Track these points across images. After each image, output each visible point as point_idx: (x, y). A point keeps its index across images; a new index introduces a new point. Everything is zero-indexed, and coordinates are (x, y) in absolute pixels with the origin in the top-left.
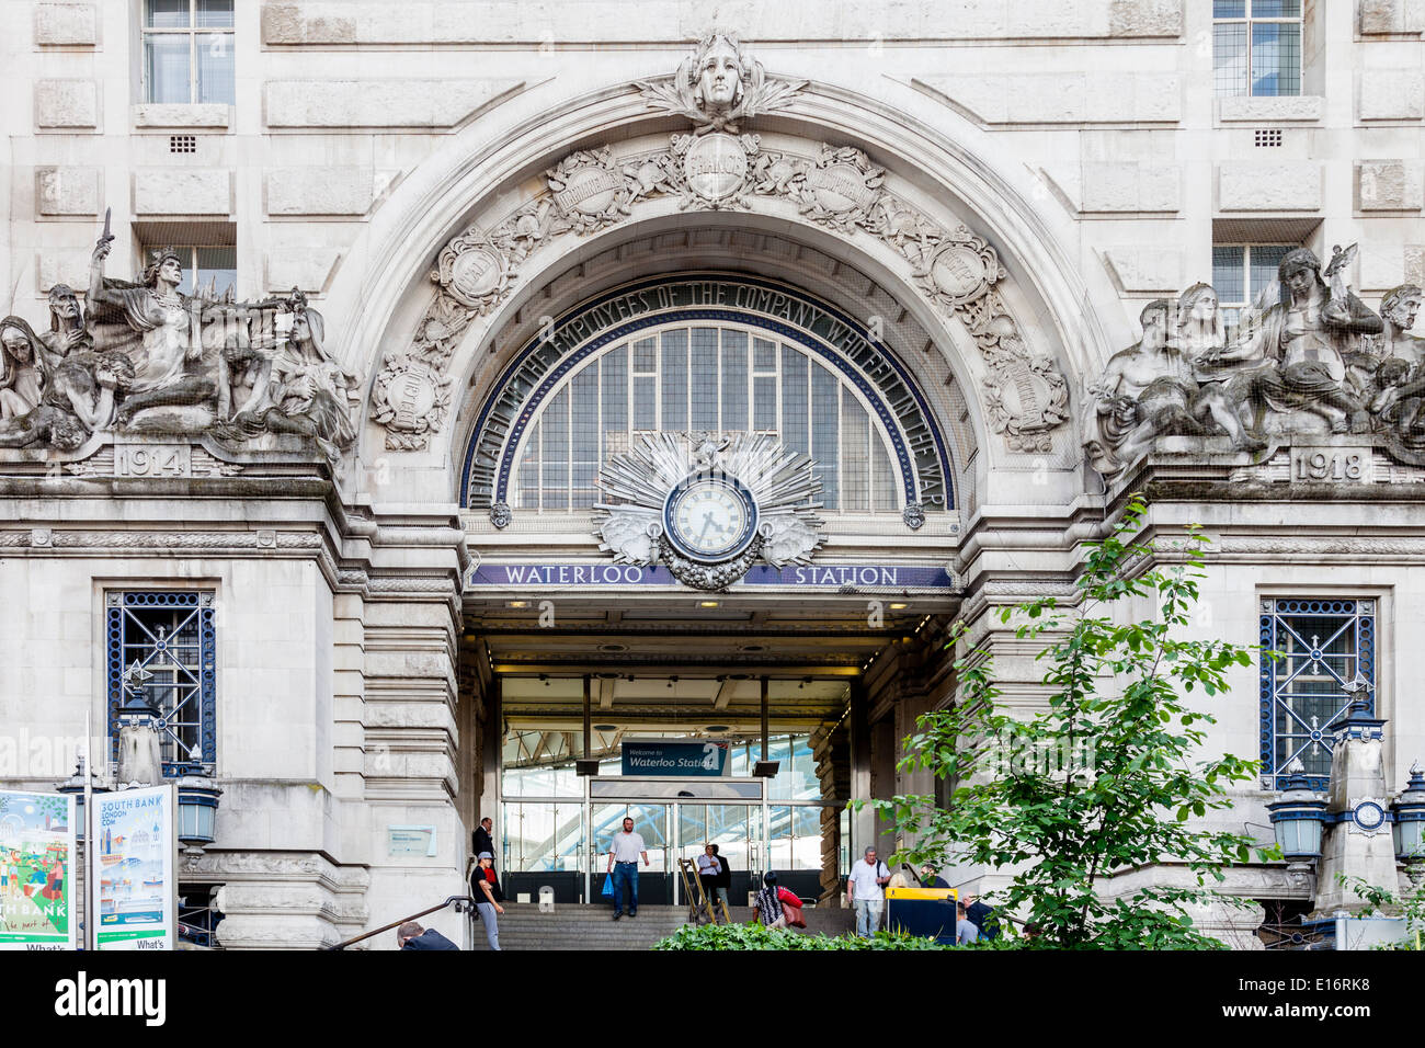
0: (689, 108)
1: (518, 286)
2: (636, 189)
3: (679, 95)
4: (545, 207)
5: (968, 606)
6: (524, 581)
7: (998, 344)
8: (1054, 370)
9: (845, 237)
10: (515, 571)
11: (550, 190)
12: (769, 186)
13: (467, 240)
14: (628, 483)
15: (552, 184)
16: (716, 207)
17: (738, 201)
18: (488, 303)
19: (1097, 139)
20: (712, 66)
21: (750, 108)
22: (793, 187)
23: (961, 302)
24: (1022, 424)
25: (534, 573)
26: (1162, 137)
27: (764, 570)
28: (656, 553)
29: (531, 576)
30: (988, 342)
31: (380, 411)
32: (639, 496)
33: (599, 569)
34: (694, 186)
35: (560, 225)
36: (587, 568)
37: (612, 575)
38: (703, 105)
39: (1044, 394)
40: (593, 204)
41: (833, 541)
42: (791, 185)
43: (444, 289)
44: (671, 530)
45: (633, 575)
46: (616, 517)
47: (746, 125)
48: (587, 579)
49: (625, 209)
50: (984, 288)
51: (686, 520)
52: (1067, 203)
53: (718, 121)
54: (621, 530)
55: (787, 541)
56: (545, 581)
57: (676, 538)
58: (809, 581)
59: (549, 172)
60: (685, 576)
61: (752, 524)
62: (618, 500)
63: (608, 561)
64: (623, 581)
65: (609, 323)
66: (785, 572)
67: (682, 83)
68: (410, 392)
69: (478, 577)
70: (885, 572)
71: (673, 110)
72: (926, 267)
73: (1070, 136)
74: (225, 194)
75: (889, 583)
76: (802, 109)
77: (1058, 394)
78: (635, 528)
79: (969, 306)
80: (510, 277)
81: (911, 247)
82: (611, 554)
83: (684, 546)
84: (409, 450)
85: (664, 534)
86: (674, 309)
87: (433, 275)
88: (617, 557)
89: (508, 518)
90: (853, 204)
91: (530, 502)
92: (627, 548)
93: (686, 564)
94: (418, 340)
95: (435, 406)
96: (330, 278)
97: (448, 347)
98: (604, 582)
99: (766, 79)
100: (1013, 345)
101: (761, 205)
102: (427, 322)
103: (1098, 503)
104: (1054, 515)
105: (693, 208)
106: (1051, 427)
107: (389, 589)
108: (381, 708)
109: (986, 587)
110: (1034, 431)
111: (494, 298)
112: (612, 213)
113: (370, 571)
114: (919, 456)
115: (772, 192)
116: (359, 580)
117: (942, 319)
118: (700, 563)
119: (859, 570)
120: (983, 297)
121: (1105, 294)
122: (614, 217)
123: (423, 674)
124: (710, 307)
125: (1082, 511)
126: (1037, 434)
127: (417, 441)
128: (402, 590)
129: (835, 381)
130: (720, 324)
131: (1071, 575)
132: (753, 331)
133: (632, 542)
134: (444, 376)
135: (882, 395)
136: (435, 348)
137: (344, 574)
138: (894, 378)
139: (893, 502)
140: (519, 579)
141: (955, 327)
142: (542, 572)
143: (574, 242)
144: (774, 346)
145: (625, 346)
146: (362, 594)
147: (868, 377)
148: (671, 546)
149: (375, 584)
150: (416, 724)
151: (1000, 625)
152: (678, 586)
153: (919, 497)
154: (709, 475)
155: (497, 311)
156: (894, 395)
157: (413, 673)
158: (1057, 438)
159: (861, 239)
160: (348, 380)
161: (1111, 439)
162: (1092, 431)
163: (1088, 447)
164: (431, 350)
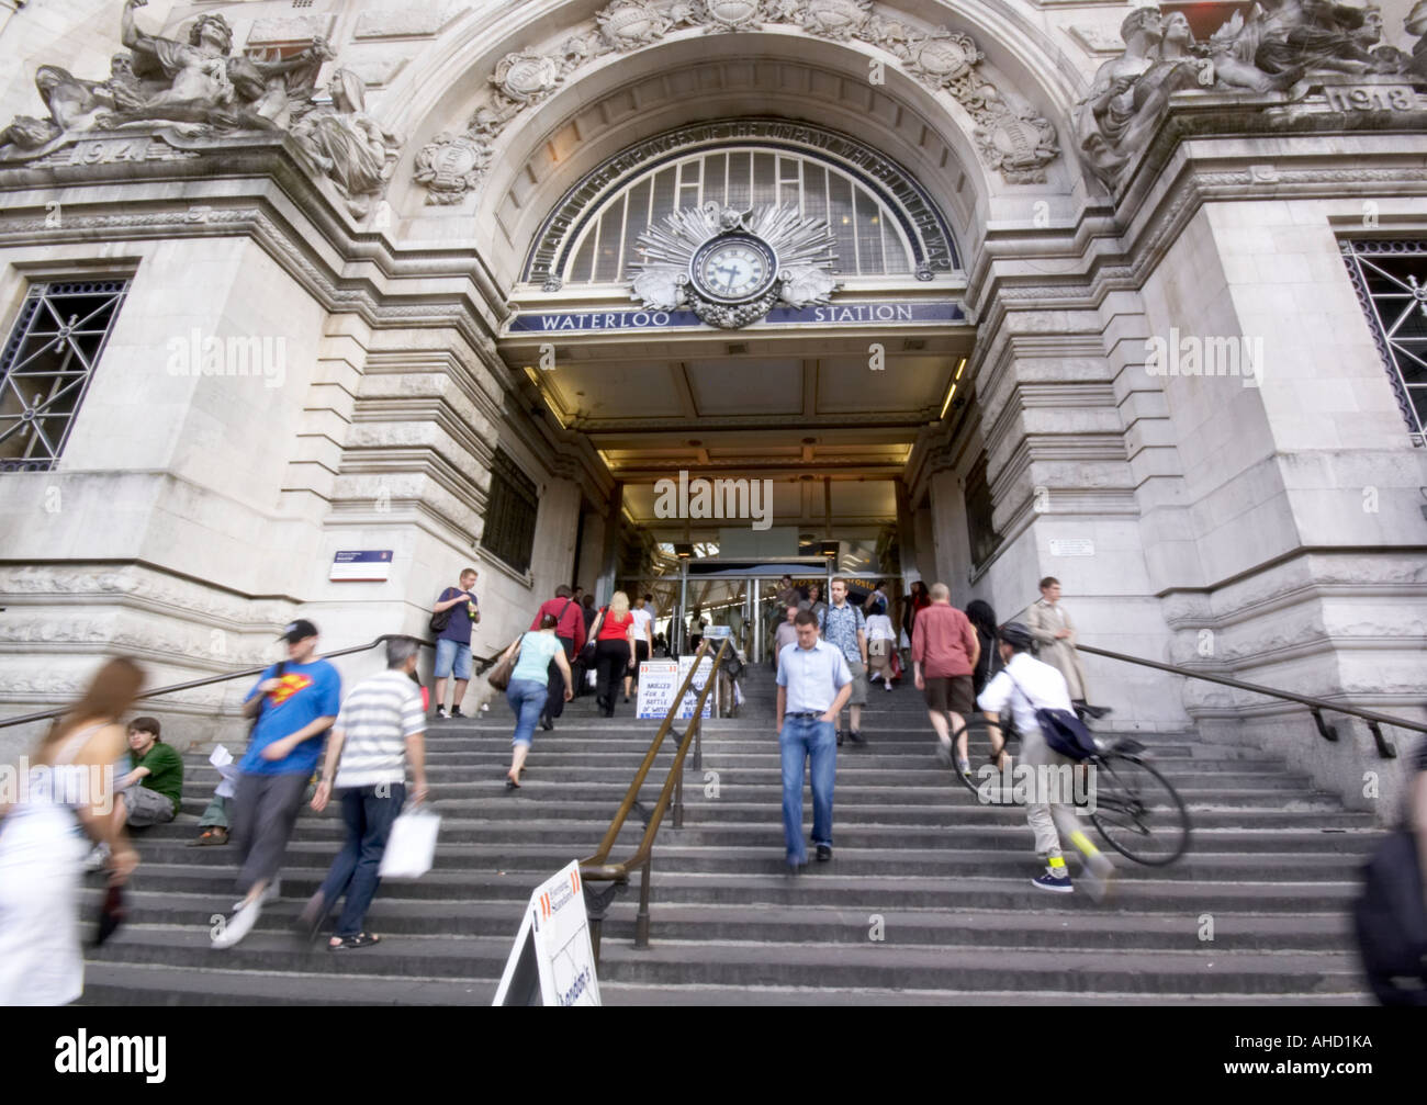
1: (564, 86)
2: (670, 21)
4: (594, 38)
6: (558, 328)
7: (983, 107)
8: (1042, 115)
9: (843, 44)
10: (551, 320)
11: (599, 26)
12: (779, 15)
13: (522, 54)
14: (661, 245)
15: (600, 21)
16: (734, 29)
17: (752, 25)
18: (535, 98)
22: (798, 17)
23: (947, 78)
24: (1016, 159)
25: (568, 321)
27: (784, 309)
28: (682, 297)
29: (565, 323)
30: (974, 105)
31: (421, 172)
32: (670, 255)
33: (629, 317)
34: (716, 15)
35: (605, 47)
36: (618, 316)
37: (641, 319)
39: (1032, 136)
40: (631, 30)
41: (848, 288)
42: (797, 15)
43: (499, 90)
44: (698, 279)
45: (661, 319)
46: (647, 272)
48: (618, 324)
49: (659, 33)
50: (965, 69)
51: (712, 273)
54: (651, 281)
55: (807, 284)
56: (577, 326)
57: (702, 286)
58: (828, 318)
59: (598, 13)
60: (709, 316)
61: (772, 273)
62: (649, 259)
63: (638, 308)
64: (651, 324)
65: (662, 151)
66: (805, 312)
68: (452, 157)
69: (515, 327)
70: (900, 310)
72: (914, 57)
74: (323, 26)
77: (1046, 133)
78: (664, 279)
79: (952, 82)
80: (556, 80)
81: (900, 48)
82: (640, 302)
83: (709, 292)
84: (446, 203)
85: (690, 282)
86: (714, 140)
88: (645, 304)
89: (560, 284)
90: (847, 20)
92: (655, 297)
93: (710, 306)
94: (470, 125)
95: (475, 168)
96: (395, 75)
97: (496, 130)
98: (632, 325)
100: (999, 107)
101: (772, 28)
102: (480, 109)
103: (1106, 202)
104: (1059, 227)
105: (715, 32)
106: (1045, 163)
107: (399, 315)
108: (365, 427)
109: (1002, 292)
110: (1028, 166)
111: (541, 94)
112: (648, 36)
113: (383, 299)
114: (925, 233)
115: (781, 20)
116: (356, 298)
117: (931, 92)
118: (721, 304)
119: (875, 308)
120: (966, 76)
121: (1076, 55)
122: (650, 38)
123: (416, 393)
124: (744, 138)
125: (1090, 212)
126: (1029, 169)
127: (455, 196)
128: (410, 315)
129: (848, 183)
130: (752, 150)
131: (1086, 278)
132: (779, 153)
133: (661, 290)
134: (489, 148)
135: (889, 190)
136: (483, 131)
137: (342, 293)
138: (897, 178)
139: (906, 266)
140: (554, 326)
141: (945, 99)
142: (575, 320)
143: (614, 58)
144: (796, 163)
145: (674, 168)
146: (363, 316)
147: (876, 179)
148: (697, 293)
149: (387, 310)
150: (398, 442)
151: (1021, 328)
152: (703, 327)
153: (927, 259)
154: (732, 236)
155: (542, 105)
156: (900, 189)
157: (407, 392)
158: (1051, 171)
159: (856, 44)
160: (389, 139)
161: (1113, 138)
162: (1091, 127)
163: (1089, 144)
164: (481, 131)
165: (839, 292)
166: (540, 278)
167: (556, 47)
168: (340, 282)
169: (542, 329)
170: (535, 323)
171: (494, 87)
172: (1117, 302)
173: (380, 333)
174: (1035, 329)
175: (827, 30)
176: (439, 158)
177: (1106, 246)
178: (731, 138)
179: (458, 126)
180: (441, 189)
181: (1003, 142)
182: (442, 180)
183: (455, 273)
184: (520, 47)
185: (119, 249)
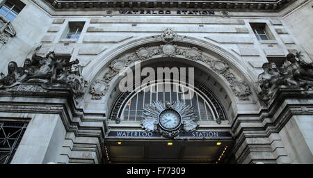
0: (163, 40)
2: (153, 53)
3: (161, 38)
4: (135, 56)
5: (238, 141)
6: (121, 136)
7: (231, 79)
8: (245, 83)
9: (195, 61)
10: (119, 133)
13: (118, 60)
15: (136, 52)
16: (169, 56)
17: (173, 55)
18: (120, 71)
19: (240, 45)
20: (167, 33)
21: (175, 40)
22: (184, 54)
23: (221, 71)
24: (241, 94)
25: (124, 134)
26: (251, 45)
27: (184, 133)
28: (156, 128)
30: (229, 79)
33: (141, 133)
34: (164, 53)
35: (138, 59)
36: (138, 132)
37: (145, 134)
38: (166, 39)
39: (244, 88)
40: (144, 55)
41: (200, 126)
44: (160, 122)
45: (150, 134)
46: (146, 120)
47: (174, 43)
48: (138, 135)
49: (151, 56)
50: (225, 69)
51: (164, 120)
52: (238, 54)
53: (169, 42)
54: (147, 123)
55: (190, 126)
56: (127, 136)
57: (161, 125)
58: (196, 136)
59: (136, 50)
60: (163, 134)
61: (180, 121)
62: (147, 116)
63: (144, 131)
64: (147, 136)
66: (190, 133)
67: (162, 36)
69: (109, 135)
70: (215, 133)
71: (160, 40)
72: (213, 66)
73: (235, 45)
75: (216, 136)
76: (184, 40)
77: (247, 87)
78: (151, 122)
79: (223, 72)
80: (126, 67)
81: (209, 63)
82: (144, 129)
83: (163, 126)
84: (97, 99)
85: (158, 123)
88: (146, 130)
89: (120, 121)
90: (196, 56)
91: (126, 119)
92: (149, 127)
93: (164, 131)
95: (105, 90)
98: (142, 136)
99: (178, 36)
100: (234, 79)
101: (178, 56)
102: (107, 74)
103: (266, 108)
104: (255, 113)
105: (164, 56)
106: (248, 95)
107: (83, 132)
109: (244, 132)
110: (244, 96)
111: (122, 70)
112: (148, 57)
113: (80, 127)
115: (180, 54)
116: (75, 128)
117: (218, 75)
118: (167, 131)
119: (208, 133)
120: (226, 71)
123: (87, 158)
125: (262, 111)
126: (245, 97)
127: (99, 97)
129: (195, 94)
131: (264, 128)
133: (150, 125)
135: (206, 96)
137: (71, 126)
138: (208, 93)
141: (221, 76)
142: (126, 133)
147: (203, 93)
148: (160, 127)
149: (80, 130)
151: (250, 143)
152: (162, 137)
153: (218, 117)
154: (169, 110)
158: (250, 97)
159: (198, 61)
160: (86, 82)
161: (265, 92)
162: (260, 90)
163: (260, 94)
164: (106, 79)
165: (198, 128)
166: (114, 118)
167: (125, 57)
168: (71, 123)
169: (117, 136)
170: (115, 134)
171: (110, 67)
172: (273, 136)
173: (77, 138)
174: (254, 143)
175: (192, 57)
176: (96, 86)
177: (268, 120)
179: (100, 77)
180: (96, 95)
181: (238, 89)
182: (97, 93)
183: (99, 121)
184: (117, 58)
185: (26, 115)
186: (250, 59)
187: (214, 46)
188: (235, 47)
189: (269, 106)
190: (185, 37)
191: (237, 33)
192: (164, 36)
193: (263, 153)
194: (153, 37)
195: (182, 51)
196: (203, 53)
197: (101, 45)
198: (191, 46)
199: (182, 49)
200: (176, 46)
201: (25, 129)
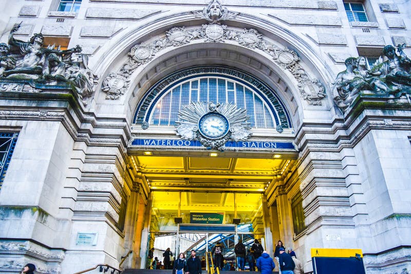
0: (207, 17)
1: (155, 58)
2: (192, 37)
3: (204, 14)
4: (165, 40)
5: (301, 155)
6: (150, 144)
7: (300, 76)
8: (319, 82)
9: (252, 49)
10: (147, 141)
11: (167, 36)
12: (230, 37)
13: (140, 45)
14: (186, 115)
15: (167, 34)
16: (215, 41)
17: (221, 40)
18: (145, 61)
19: (321, 29)
20: (213, 7)
21: (224, 18)
22: (237, 38)
23: (288, 65)
24: (312, 97)
25: (154, 142)
26: (337, 29)
27: (232, 143)
28: (195, 136)
29: (152, 143)
30: (298, 76)
31: (105, 88)
32: (190, 119)
33: (176, 142)
34: (208, 36)
35: (169, 44)
36: (172, 141)
37: (180, 143)
38: (210, 17)
39: (317, 89)
40: (179, 39)
41: (254, 134)
42: (236, 37)
43: (132, 57)
44: (201, 129)
45: (187, 143)
46: (182, 125)
47: (222, 23)
48: (172, 144)
49: (188, 40)
50: (294, 62)
51: (206, 127)
52: (315, 41)
53: (215, 21)
54: (184, 129)
55: (240, 133)
56: (157, 144)
57: (202, 132)
58: (247, 146)
59: (167, 32)
60: (205, 143)
61: (227, 128)
62: (184, 120)
63: (179, 139)
64: (184, 145)
65: (184, 76)
66: (240, 144)
67: (205, 12)
68: (116, 83)
69: (134, 143)
70: (272, 144)
71: (202, 18)
72: (277, 57)
73: (313, 28)
74: (69, 31)
75: (274, 147)
76: (238, 19)
77: (321, 89)
78: (189, 129)
79: (290, 66)
80: (152, 55)
81: (272, 53)
82: (180, 136)
83: (205, 134)
84: (113, 99)
85: (198, 130)
86: (203, 73)
87: (129, 54)
88: (182, 137)
89: (148, 126)
90: (254, 42)
91: (156, 122)
92: (185, 135)
93: (205, 140)
94: (121, 70)
95: (124, 87)
96: (96, 52)
97: (131, 72)
98: (177, 145)
99: (228, 12)
100: (305, 77)
101: (227, 42)
102: (125, 65)
103: (342, 117)
104: (326, 123)
105: (208, 42)
106: (321, 98)
107: (97, 142)
108: (86, 183)
109: (308, 145)
110: (315, 99)
111: (147, 60)
112: (184, 41)
113: (92, 135)
114: (279, 113)
115: (231, 39)
116: (85, 136)
117: (283, 69)
118: (210, 139)
119: (263, 143)
120: (294, 65)
121: (330, 63)
122: (185, 42)
123: (105, 171)
124: (214, 73)
125: (336, 120)
126: (316, 100)
127: (116, 97)
128: (101, 142)
129: (252, 93)
130: (217, 78)
131: (336, 141)
132: (227, 80)
133: (188, 133)
134: (128, 80)
135: (266, 96)
136: (126, 72)
137: (80, 134)
138: (269, 92)
139: (273, 125)
140: (148, 144)
141: (287, 72)
142: (156, 142)
143: (172, 48)
144: (233, 83)
145: (189, 82)
146: (86, 142)
147: (261, 92)
148: (200, 134)
149: (92, 139)
150: (98, 190)
151: (315, 158)
152: (203, 147)
153: (280, 124)
154: (213, 113)
155: (148, 64)
156: (270, 96)
157: (101, 171)
158: (323, 102)
159: (257, 50)
160: (95, 77)
161: (343, 98)
162: (336, 94)
163: (336, 99)
164: (125, 72)
165: (251, 136)
166: (140, 123)
167: (151, 42)
168: (79, 130)
169: (143, 144)
170: (141, 142)
171: (130, 56)
172: (346, 152)
173: (90, 148)
174: (319, 158)
175: (248, 44)
176: (111, 82)
177: (342, 133)
178: (209, 73)
179: (116, 70)
180: (111, 94)
181: (308, 90)
182: (112, 90)
183: (118, 127)
184: (140, 43)
185: (14, 123)
186: (332, 50)
187: (280, 28)
188: (312, 31)
189: (346, 115)
190: (239, 14)
191: (319, 9)
192: (208, 12)
193: (330, 170)
194: (192, 13)
195: (233, 34)
196: (265, 38)
197: (113, 23)
198: (248, 27)
199: (233, 32)
200: (225, 27)
201: (15, 140)
